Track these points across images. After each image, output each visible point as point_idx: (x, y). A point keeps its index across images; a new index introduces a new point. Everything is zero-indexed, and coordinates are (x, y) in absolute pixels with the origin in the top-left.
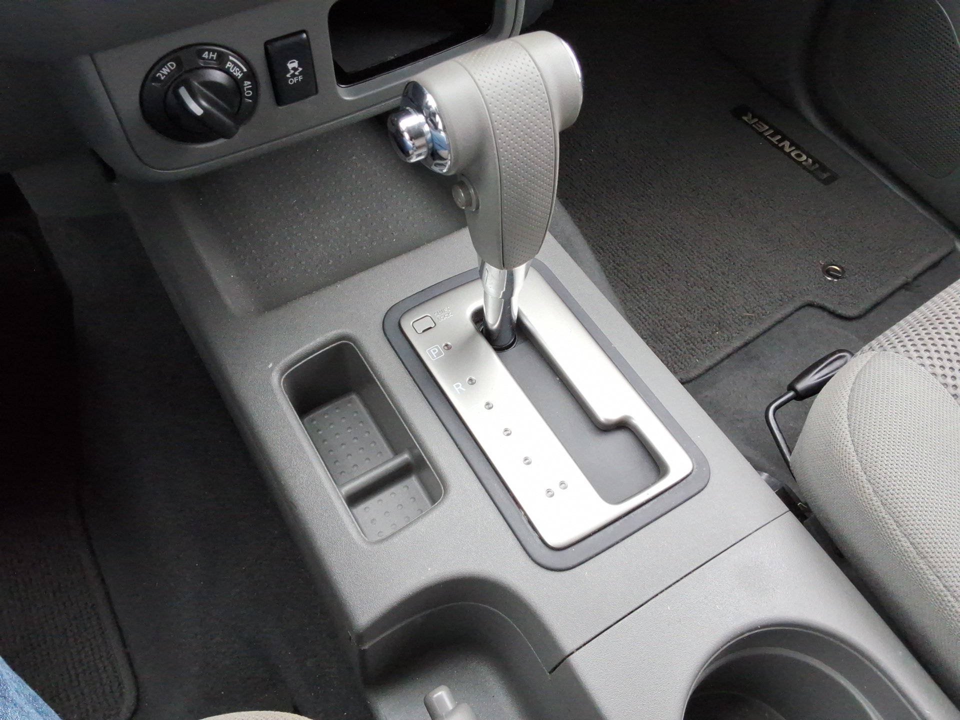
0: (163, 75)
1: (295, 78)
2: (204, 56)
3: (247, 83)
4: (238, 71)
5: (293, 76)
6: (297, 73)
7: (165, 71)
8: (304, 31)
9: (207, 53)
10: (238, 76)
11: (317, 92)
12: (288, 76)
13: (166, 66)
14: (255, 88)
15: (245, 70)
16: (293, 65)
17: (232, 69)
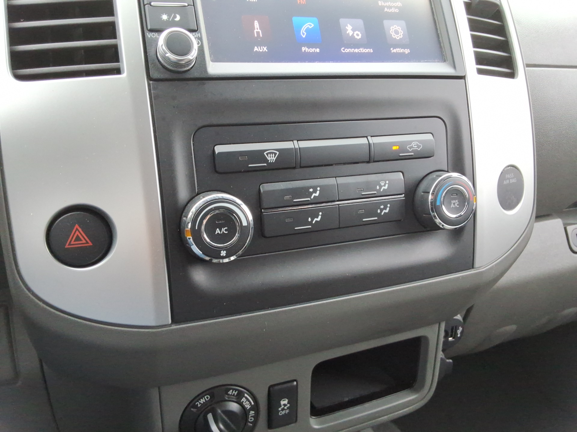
0: (200, 403)
1: (284, 411)
2: (229, 393)
3: (252, 412)
4: (248, 404)
5: (283, 410)
6: (286, 408)
7: (202, 401)
8: (295, 380)
9: (231, 391)
10: (248, 407)
11: (296, 421)
12: (280, 409)
13: (203, 398)
14: (256, 417)
15: (253, 403)
16: (284, 402)
17: (245, 403)
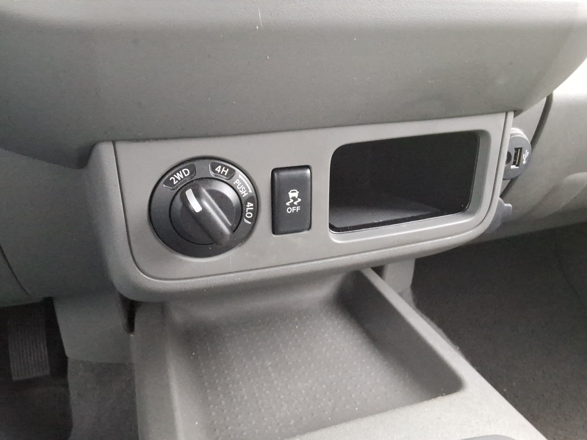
0: (176, 179)
1: (293, 208)
2: (216, 170)
3: (250, 205)
4: (244, 190)
5: (292, 205)
6: (296, 203)
7: (179, 176)
8: (308, 167)
9: (220, 167)
10: (243, 194)
11: (310, 228)
12: (288, 204)
13: (180, 172)
14: (256, 212)
15: (250, 191)
16: (293, 194)
17: (239, 187)
